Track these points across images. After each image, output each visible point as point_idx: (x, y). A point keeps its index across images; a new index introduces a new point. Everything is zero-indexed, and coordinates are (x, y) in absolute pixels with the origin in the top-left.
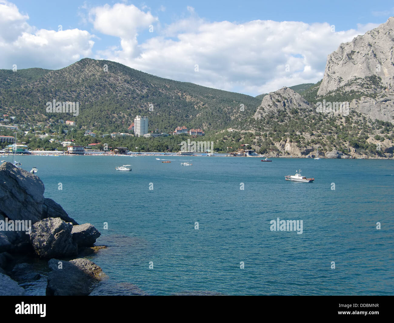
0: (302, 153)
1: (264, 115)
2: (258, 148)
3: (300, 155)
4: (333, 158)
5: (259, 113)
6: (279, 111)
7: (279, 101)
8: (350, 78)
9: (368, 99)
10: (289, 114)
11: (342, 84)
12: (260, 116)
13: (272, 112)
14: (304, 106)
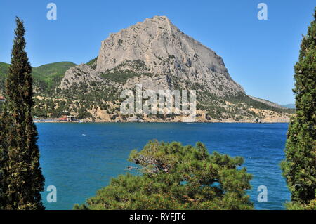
0: (112, 118)
1: (69, 86)
2: (75, 115)
3: (110, 120)
4: (134, 122)
5: (64, 84)
6: (81, 83)
7: (79, 75)
8: (122, 60)
9: (146, 77)
10: (89, 86)
11: (117, 64)
12: (65, 87)
13: (75, 83)
14: (100, 80)
